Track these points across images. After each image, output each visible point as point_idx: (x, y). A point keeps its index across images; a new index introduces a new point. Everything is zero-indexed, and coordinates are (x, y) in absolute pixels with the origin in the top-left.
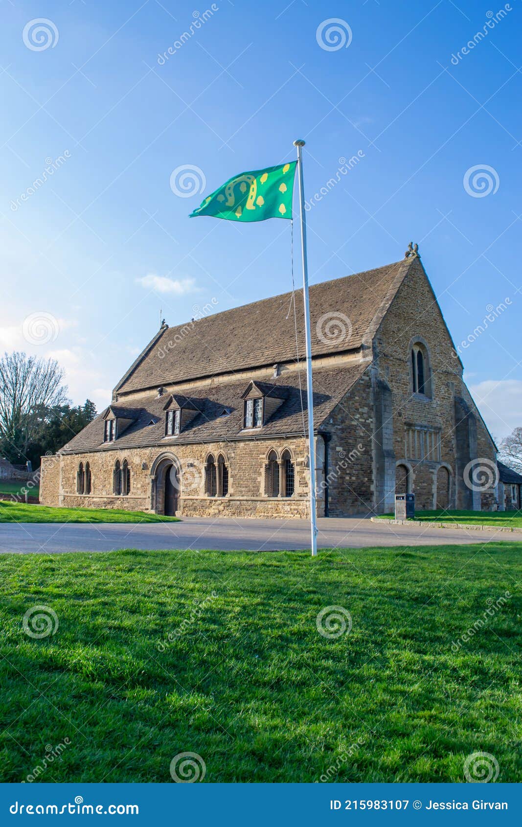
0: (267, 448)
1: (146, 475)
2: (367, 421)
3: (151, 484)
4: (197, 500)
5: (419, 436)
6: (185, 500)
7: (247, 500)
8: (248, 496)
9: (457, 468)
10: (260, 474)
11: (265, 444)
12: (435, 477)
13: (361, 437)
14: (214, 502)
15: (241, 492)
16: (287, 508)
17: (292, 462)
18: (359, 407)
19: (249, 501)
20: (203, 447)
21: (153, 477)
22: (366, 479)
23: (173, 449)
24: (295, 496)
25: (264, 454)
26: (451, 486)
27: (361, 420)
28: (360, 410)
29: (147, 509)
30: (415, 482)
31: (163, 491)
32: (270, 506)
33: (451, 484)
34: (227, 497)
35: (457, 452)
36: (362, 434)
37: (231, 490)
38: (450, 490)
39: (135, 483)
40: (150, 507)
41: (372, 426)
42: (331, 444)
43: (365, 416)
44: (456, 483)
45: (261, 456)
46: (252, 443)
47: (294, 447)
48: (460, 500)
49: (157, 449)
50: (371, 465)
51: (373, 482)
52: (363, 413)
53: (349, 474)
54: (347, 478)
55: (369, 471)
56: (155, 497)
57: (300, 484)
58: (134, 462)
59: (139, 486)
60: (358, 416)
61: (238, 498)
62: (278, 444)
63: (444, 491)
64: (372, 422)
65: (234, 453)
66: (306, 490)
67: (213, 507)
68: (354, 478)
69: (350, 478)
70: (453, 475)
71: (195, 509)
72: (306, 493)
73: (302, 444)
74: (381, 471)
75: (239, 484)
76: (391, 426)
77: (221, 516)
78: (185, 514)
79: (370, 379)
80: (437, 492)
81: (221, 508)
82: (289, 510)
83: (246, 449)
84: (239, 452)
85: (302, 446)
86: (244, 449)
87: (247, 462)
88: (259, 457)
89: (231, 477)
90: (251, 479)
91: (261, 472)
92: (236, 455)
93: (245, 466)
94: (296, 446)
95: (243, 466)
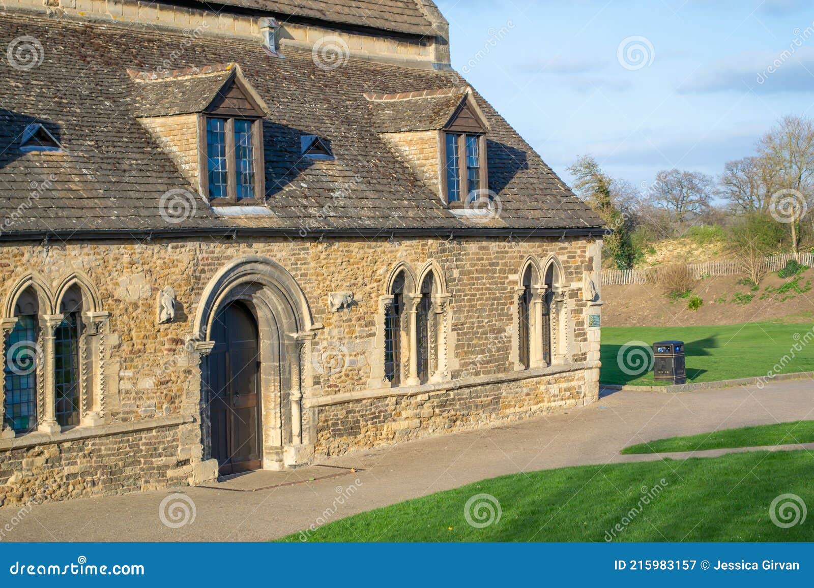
0: (522, 257)
1: (178, 341)
3: (197, 373)
4: (358, 401)
6: (321, 408)
7: (483, 384)
8: (489, 372)
11: (517, 249)
14: (404, 402)
16: (554, 389)
19: (487, 384)
20: (379, 250)
21: (208, 345)
23: (281, 251)
24: (568, 362)
25: (516, 272)
29: (186, 462)
32: (525, 390)
37: (452, 363)
39: (129, 373)
40: (197, 450)
45: (512, 277)
46: (494, 246)
47: (565, 258)
49: (217, 248)
57: (574, 336)
58: (119, 293)
59: (148, 383)
62: (540, 250)
67: (404, 414)
71: (353, 430)
72: (586, 354)
73: (579, 252)
75: (469, 345)
77: (424, 435)
78: (323, 448)
81: (426, 411)
82: (557, 392)
83: (483, 259)
84: (468, 267)
85: (579, 256)
86: (478, 259)
87: (484, 291)
88: (507, 278)
89: (453, 330)
90: (492, 331)
91: (512, 315)
92: (461, 273)
93: (482, 299)
94: (569, 257)
95: (478, 300)
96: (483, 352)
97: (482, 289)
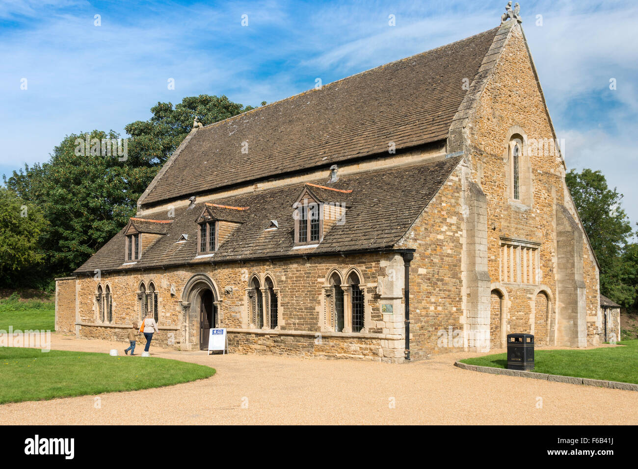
0: (328, 269)
2: (456, 235)
3: (182, 313)
4: (239, 333)
5: (515, 253)
7: (302, 336)
8: (304, 330)
9: (557, 293)
10: (319, 303)
11: (324, 264)
12: (532, 304)
13: (448, 256)
15: (294, 324)
16: (356, 347)
17: (360, 288)
18: (446, 216)
19: (304, 336)
21: (185, 304)
22: (454, 309)
24: (365, 332)
25: (324, 277)
26: (550, 315)
27: (448, 233)
28: (448, 220)
29: (179, 343)
30: (511, 310)
31: (197, 321)
32: (332, 344)
33: (550, 312)
34: (277, 330)
35: (558, 273)
36: (449, 251)
37: (281, 321)
38: (549, 320)
39: (164, 311)
40: (182, 339)
41: (463, 241)
42: (413, 265)
43: (454, 228)
44: (557, 311)
45: (320, 280)
46: (307, 264)
47: (363, 268)
48: (559, 330)
50: (460, 292)
51: (462, 312)
52: (451, 224)
53: (435, 303)
54: (432, 308)
55: (458, 299)
56: (187, 328)
57: (372, 317)
58: (162, 285)
59: (168, 315)
60: (444, 228)
61: (290, 332)
62: (342, 265)
63: (542, 321)
64: (461, 235)
65: (285, 275)
66: (380, 325)
67: (260, 342)
68: (440, 308)
69: (436, 309)
70: (553, 301)
71: (236, 344)
72: (381, 329)
73: (374, 264)
74: (473, 297)
75: (291, 314)
76: (485, 241)
79: (460, 180)
80: (536, 323)
81: (269, 344)
83: (300, 271)
84: (290, 275)
85: (375, 267)
86: (297, 271)
87: (301, 287)
88: (317, 280)
89: (281, 306)
90: (306, 309)
91: (320, 300)
92: (286, 278)
93: (299, 291)
94: (366, 268)
95: (296, 292)
96: (299, 319)
97: (299, 286)
